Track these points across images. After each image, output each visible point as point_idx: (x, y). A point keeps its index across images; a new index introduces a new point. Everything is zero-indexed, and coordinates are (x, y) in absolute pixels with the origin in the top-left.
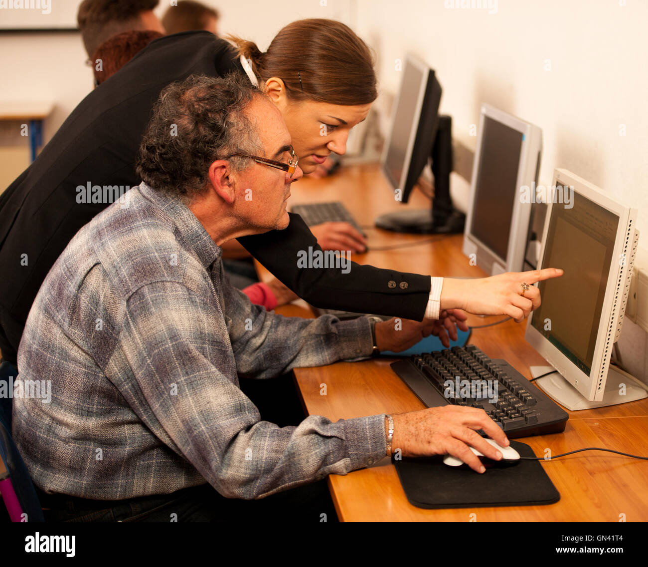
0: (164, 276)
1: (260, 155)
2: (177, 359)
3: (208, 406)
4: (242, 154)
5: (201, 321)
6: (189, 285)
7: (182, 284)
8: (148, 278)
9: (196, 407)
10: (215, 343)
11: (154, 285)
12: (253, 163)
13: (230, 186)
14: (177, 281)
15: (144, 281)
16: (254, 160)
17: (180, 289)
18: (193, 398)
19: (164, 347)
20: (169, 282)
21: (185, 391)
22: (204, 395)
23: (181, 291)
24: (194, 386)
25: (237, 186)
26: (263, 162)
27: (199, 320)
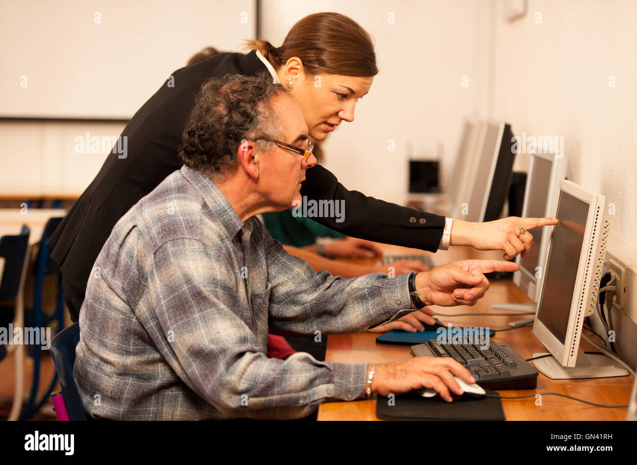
0: (184, 234)
1: (282, 140)
2: (193, 299)
3: (218, 335)
4: (266, 138)
5: (214, 269)
6: (205, 242)
7: (199, 240)
8: (171, 236)
9: (207, 336)
10: (226, 289)
11: (175, 241)
12: (275, 146)
13: (255, 164)
14: (195, 238)
15: (168, 238)
16: (276, 144)
17: (196, 244)
18: (205, 330)
19: (181, 290)
20: (187, 239)
21: (198, 324)
22: (214, 327)
23: (197, 246)
24: (206, 320)
25: (261, 165)
26: (284, 147)
27: (212, 268)
